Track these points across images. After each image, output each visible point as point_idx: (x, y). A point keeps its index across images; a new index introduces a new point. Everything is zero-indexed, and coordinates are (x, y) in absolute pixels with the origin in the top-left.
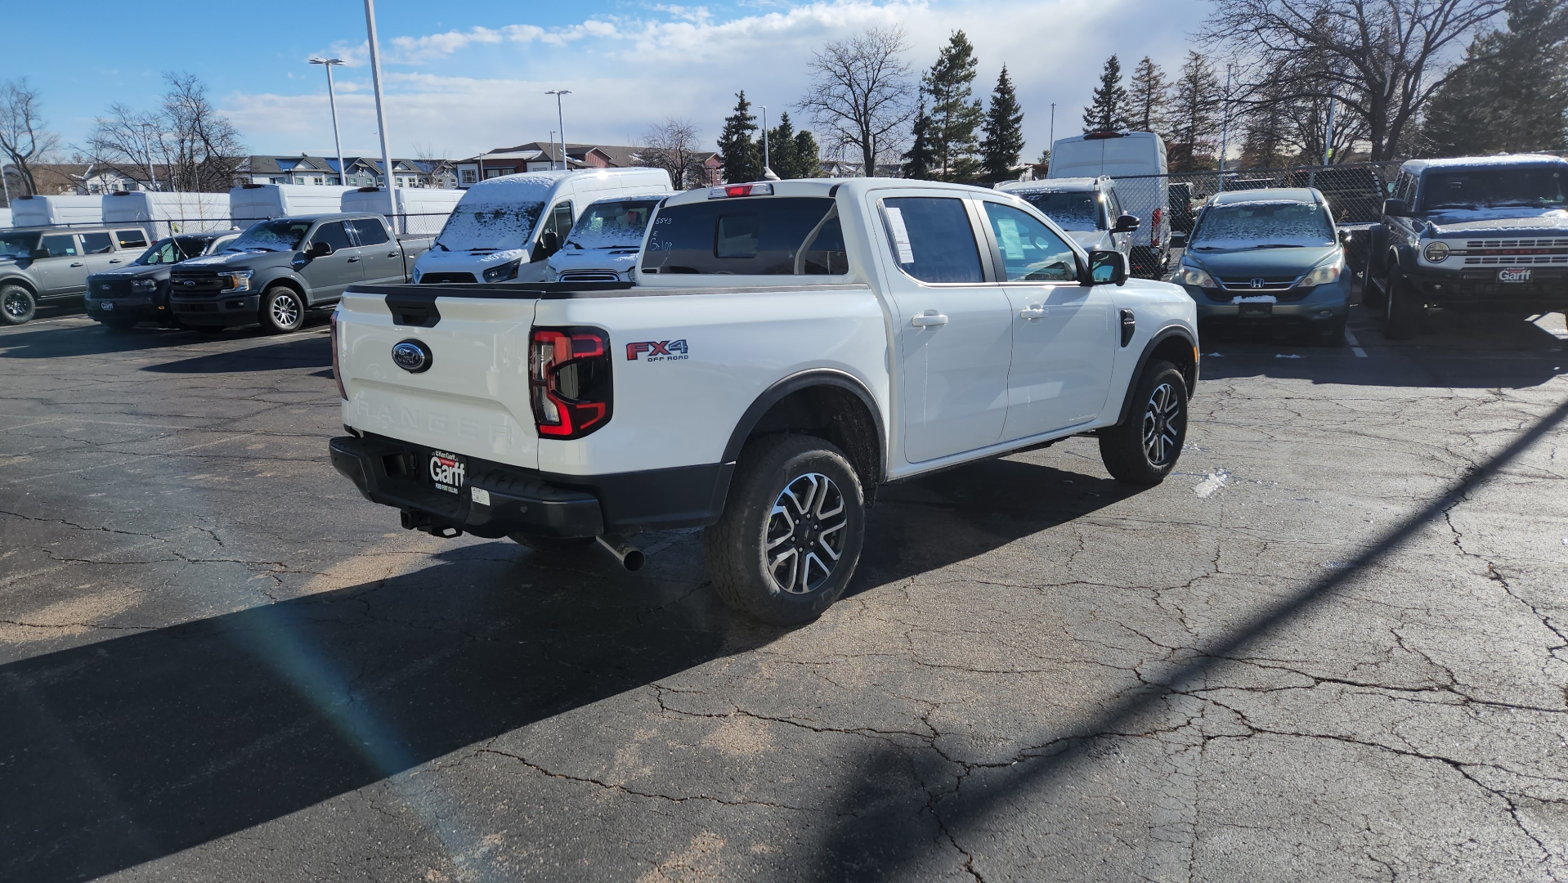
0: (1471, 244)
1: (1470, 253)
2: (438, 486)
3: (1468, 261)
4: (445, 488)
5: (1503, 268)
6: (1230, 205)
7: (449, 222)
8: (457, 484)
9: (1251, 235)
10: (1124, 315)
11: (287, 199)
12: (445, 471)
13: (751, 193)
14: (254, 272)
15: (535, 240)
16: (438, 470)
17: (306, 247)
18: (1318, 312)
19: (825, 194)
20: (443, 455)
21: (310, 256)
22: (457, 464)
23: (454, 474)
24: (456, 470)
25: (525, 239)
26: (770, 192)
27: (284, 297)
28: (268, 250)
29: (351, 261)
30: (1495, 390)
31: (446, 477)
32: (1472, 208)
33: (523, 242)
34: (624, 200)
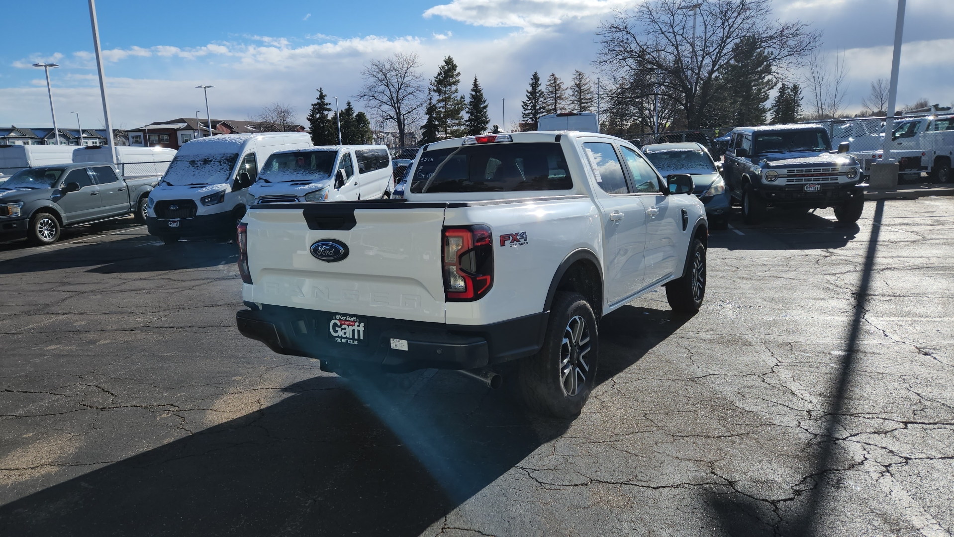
0: (789, 172)
1: (789, 176)
2: (339, 340)
3: (788, 181)
4: (345, 341)
5: (806, 184)
6: (657, 152)
7: (171, 167)
8: (356, 337)
9: (672, 168)
10: (683, 212)
11: (30, 154)
12: (345, 329)
13: (496, 141)
14: (24, 203)
15: (234, 178)
16: (337, 329)
17: (61, 186)
18: (716, 210)
19: (553, 140)
20: (343, 318)
21: (64, 192)
22: (357, 324)
23: (353, 331)
24: (356, 328)
25: (227, 177)
26: (510, 140)
27: (46, 220)
28: (33, 188)
29: (93, 194)
30: (825, 250)
31: (345, 333)
32: (781, 152)
33: (226, 178)
34: (295, 151)
